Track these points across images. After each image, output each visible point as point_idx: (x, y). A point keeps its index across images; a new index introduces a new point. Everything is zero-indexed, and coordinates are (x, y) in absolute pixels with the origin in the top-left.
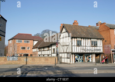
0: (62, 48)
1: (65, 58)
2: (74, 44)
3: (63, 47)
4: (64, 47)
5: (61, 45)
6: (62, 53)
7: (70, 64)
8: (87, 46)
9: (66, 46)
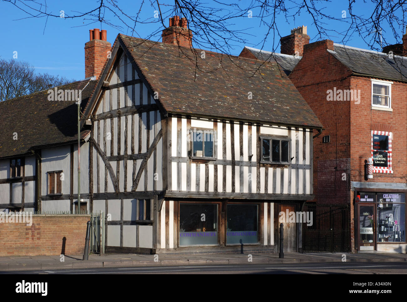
0: (108, 167)
1: (126, 223)
2: (179, 153)
3: (113, 164)
4: (121, 162)
5: (103, 155)
6: (106, 196)
7: (152, 252)
8: (241, 163)
9: (133, 158)
